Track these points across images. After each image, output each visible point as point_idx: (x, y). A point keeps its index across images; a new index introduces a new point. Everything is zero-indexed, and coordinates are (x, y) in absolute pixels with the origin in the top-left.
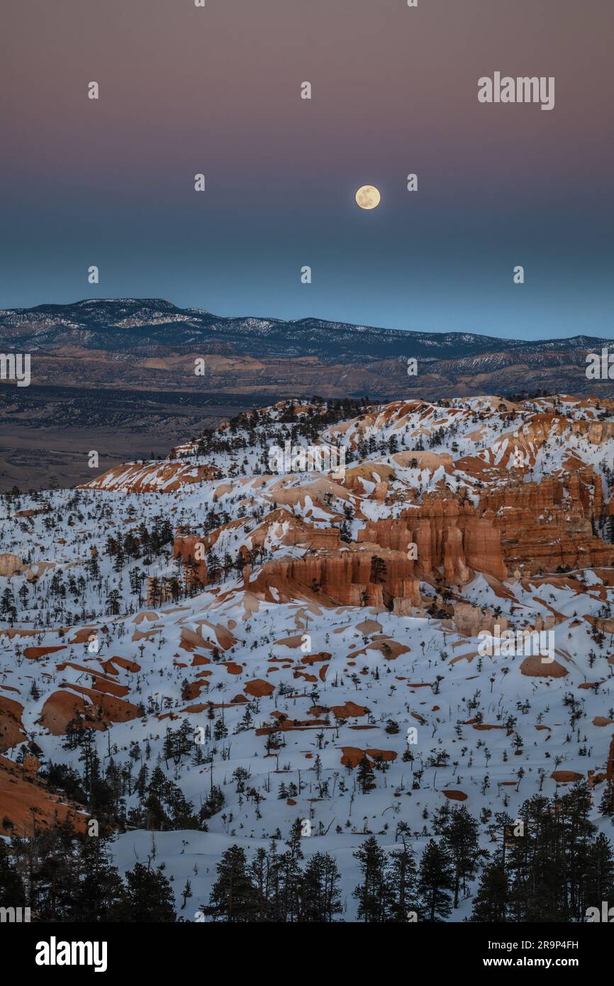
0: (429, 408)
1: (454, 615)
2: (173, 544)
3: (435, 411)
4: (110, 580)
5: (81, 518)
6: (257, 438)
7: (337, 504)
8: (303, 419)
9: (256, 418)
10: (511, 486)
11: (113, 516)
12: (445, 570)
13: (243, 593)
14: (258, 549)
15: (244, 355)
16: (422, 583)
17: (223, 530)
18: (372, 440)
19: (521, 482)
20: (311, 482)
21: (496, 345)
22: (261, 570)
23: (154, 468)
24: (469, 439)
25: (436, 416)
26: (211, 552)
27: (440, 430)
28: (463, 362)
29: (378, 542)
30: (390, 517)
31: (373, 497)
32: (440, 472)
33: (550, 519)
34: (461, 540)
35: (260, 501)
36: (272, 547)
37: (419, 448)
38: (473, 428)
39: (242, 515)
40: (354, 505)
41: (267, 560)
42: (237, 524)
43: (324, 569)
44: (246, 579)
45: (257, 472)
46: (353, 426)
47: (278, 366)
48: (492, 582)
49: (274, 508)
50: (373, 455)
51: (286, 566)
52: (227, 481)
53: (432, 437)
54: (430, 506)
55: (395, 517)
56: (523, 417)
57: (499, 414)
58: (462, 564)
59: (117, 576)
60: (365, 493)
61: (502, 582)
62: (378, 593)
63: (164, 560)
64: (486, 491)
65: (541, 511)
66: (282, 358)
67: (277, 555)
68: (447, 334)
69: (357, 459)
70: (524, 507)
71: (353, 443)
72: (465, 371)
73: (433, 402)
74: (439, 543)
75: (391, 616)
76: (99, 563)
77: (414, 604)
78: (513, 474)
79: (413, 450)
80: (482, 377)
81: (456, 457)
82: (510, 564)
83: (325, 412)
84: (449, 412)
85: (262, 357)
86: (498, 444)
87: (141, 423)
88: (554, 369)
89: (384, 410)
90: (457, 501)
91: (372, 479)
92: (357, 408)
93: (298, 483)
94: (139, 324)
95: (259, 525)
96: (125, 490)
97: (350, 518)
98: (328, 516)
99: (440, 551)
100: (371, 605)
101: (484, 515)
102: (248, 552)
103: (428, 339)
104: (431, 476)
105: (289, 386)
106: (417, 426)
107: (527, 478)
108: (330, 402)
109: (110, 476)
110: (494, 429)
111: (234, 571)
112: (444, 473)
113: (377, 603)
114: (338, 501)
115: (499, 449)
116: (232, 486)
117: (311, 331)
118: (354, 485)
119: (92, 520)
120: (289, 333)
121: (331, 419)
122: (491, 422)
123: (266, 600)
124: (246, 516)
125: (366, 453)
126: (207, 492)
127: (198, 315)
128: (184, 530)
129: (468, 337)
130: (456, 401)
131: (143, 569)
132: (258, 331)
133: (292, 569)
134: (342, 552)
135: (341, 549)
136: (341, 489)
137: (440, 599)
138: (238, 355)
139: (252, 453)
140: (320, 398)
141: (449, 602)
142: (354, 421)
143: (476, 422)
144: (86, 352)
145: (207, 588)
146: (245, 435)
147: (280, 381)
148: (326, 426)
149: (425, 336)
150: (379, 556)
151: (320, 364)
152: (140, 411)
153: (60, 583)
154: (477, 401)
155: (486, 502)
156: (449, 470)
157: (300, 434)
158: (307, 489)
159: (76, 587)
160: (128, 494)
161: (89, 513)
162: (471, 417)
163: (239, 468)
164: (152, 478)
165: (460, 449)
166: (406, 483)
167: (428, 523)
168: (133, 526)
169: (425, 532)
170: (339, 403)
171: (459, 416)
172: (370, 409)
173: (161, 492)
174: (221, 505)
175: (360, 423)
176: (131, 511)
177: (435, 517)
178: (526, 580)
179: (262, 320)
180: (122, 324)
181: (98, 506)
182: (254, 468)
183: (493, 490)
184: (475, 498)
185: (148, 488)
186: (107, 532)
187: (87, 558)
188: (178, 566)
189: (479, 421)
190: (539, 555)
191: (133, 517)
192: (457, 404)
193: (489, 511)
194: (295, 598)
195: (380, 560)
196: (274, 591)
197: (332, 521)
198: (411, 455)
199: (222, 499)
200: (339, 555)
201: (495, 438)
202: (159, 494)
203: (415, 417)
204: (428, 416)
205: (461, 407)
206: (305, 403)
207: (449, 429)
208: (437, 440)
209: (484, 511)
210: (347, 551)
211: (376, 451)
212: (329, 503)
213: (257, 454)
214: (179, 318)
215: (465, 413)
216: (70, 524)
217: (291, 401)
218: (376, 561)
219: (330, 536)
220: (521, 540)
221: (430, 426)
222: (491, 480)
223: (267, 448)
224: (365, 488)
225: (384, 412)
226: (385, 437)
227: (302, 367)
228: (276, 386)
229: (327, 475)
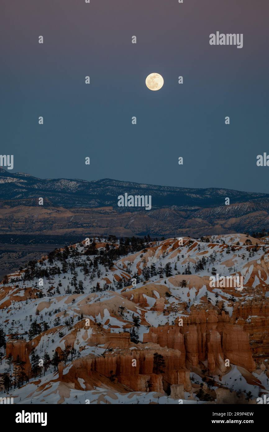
0: (194, 243)
1: (216, 398)
2: (5, 347)
3: (199, 245)
6: (69, 267)
7: (128, 315)
8: (102, 252)
9: (67, 252)
10: (256, 300)
12: (209, 363)
13: (58, 383)
14: (70, 349)
15: (58, 206)
16: (191, 374)
17: (43, 335)
18: (153, 267)
19: (264, 297)
20: (108, 299)
22: (72, 365)
24: (225, 266)
25: (199, 249)
26: (34, 352)
27: (203, 259)
28: (219, 209)
29: (158, 343)
30: (167, 324)
31: (154, 309)
32: (203, 290)
34: (220, 340)
36: (80, 347)
37: (188, 272)
38: (227, 257)
39: (57, 324)
40: (140, 315)
41: (76, 358)
42: (54, 331)
43: (118, 363)
44: (60, 372)
45: (69, 292)
46: (139, 257)
47: (83, 214)
48: (244, 373)
49: (81, 319)
50: (154, 278)
51: (90, 362)
52: (46, 299)
53: (197, 264)
54: (196, 315)
55: (171, 324)
56: (264, 249)
57: (246, 247)
60: (149, 306)
61: (251, 373)
62: (159, 382)
64: (238, 304)
66: (86, 208)
67: (84, 354)
68: (206, 189)
69: (142, 281)
70: (266, 316)
71: (139, 269)
72: (220, 216)
73: (197, 239)
74: (204, 343)
75: (169, 399)
77: (186, 390)
78: (258, 292)
79: (183, 274)
80: (233, 221)
82: (257, 359)
83: (118, 246)
84: (209, 246)
85: (71, 207)
86: (246, 269)
89: (161, 244)
90: (216, 311)
91: (153, 296)
92: (141, 244)
93: (99, 300)
95: (70, 331)
97: (137, 325)
98: (121, 324)
99: (204, 349)
100: (154, 391)
101: (237, 322)
102: (62, 352)
103: (193, 193)
104: (197, 293)
105: (91, 229)
106: (186, 256)
108: (122, 240)
110: (243, 258)
111: (51, 366)
112: (206, 291)
113: (159, 389)
114: (128, 312)
115: (246, 273)
116: (50, 303)
117: (107, 188)
118: (140, 300)
120: (91, 189)
121: (123, 252)
122: (240, 253)
123: (75, 388)
124: (61, 325)
125: (149, 277)
126: (31, 307)
127: (24, 178)
128: (14, 336)
129: (222, 191)
130: (214, 238)
132: (68, 189)
133: (95, 364)
134: (132, 350)
135: (131, 348)
136: (130, 304)
137: (205, 385)
138: (54, 207)
139: (65, 278)
140: (115, 236)
141: (212, 388)
142: (140, 253)
143: (229, 253)
145: (31, 380)
146: (59, 265)
147: (85, 225)
148: (119, 257)
149: (191, 191)
150: (159, 353)
151: (114, 212)
154: (230, 238)
155: (238, 312)
156: (210, 288)
157: (100, 263)
158: (106, 304)
162: (226, 249)
163: (55, 289)
165: (217, 273)
166: (179, 299)
167: (195, 328)
169: (193, 335)
170: (128, 240)
171: (216, 248)
172: (151, 244)
174: (42, 317)
175: (144, 254)
177: (200, 323)
182: (66, 289)
183: (243, 303)
184: (230, 310)
188: (9, 364)
189: (231, 252)
192: (215, 240)
193: (240, 319)
194: (97, 386)
195: (160, 356)
196: (81, 381)
197: (124, 327)
198: (181, 278)
199: (42, 313)
200: (130, 353)
201: (244, 265)
203: (184, 250)
204: (194, 249)
205: (218, 242)
206: (103, 241)
207: (210, 258)
209: (237, 319)
210: (135, 350)
211: (156, 275)
212: (122, 314)
213: (69, 279)
214: (10, 180)
215: (221, 246)
217: (93, 239)
218: (157, 357)
219: (123, 338)
220: (264, 341)
221: (195, 256)
222: (241, 296)
223: (76, 274)
224: (148, 302)
225: (162, 246)
226: (162, 265)
227: (101, 215)
228: (82, 228)
229: (120, 293)
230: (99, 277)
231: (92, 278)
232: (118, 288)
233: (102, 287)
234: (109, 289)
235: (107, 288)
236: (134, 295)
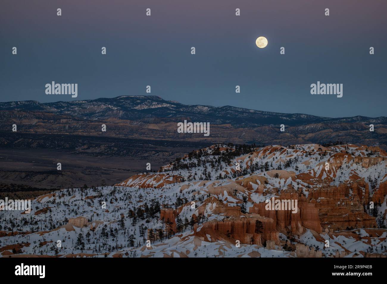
0: (284, 149)
1: (295, 250)
2: (160, 213)
3: (287, 151)
4: (130, 230)
5: (116, 200)
6: (202, 163)
7: (240, 195)
8: (223, 154)
9: (201, 153)
10: (324, 188)
11: (131, 199)
12: (291, 227)
13: (193, 237)
14: (201, 216)
16: (280, 234)
17: (185, 206)
18: (257, 164)
19: (329, 186)
20: (227, 184)
21: (318, 120)
22: (203, 226)
23: (152, 176)
24: (304, 164)
25: (288, 153)
26: (178, 217)
27: (290, 160)
28: (301, 128)
29: (259, 214)
30: (265, 201)
31: (257, 192)
32: (290, 180)
33: (343, 204)
34: (299, 213)
35: (202, 193)
36: (208, 215)
37: (279, 168)
38: (306, 159)
39: (193, 199)
40: (248, 195)
41: (205, 221)
42: (191, 204)
43: (233, 226)
44: (195, 230)
45: (201, 179)
46: (247, 157)
48: (314, 234)
49: (209, 196)
50: (257, 171)
51: (214, 224)
52: (187, 183)
53: (286, 163)
54: (284, 196)
56: (330, 154)
57: (318, 152)
58: (300, 225)
59: (133, 228)
60: (253, 190)
61: (319, 234)
62: (259, 238)
63: (156, 221)
64: (312, 190)
65: (339, 200)
66: (214, 125)
67: (210, 219)
68: (293, 114)
69: (249, 173)
70: (330, 198)
71: (248, 166)
72: (302, 132)
73: (287, 147)
74: (289, 214)
75: (265, 249)
76: (125, 222)
77: (276, 244)
78: (325, 182)
79: (276, 169)
80: (310, 135)
81: (297, 173)
82: (323, 225)
83: (234, 150)
84: (294, 151)
86: (318, 167)
87: (146, 155)
88: (346, 132)
90: (297, 194)
91: (256, 183)
92: (249, 149)
93: (221, 185)
94: (146, 107)
95: (202, 204)
96: (138, 187)
97: (245, 202)
98: (235, 201)
99: (289, 218)
100: (255, 244)
101: (311, 201)
102: (196, 217)
103: (284, 116)
104: (285, 182)
105: (217, 138)
106: (279, 158)
107: (332, 184)
108: (236, 146)
109: (131, 180)
110: (316, 160)
111: (189, 226)
112: (292, 181)
113: (258, 243)
114: (240, 193)
115: (318, 169)
116: (189, 185)
117: (228, 111)
118: (248, 186)
119: (122, 201)
120: (217, 113)
121: (237, 154)
122: (314, 156)
123: (205, 240)
124: (196, 200)
125: (254, 171)
126: (177, 188)
127: (174, 104)
128: (165, 206)
129: (304, 116)
130: (298, 146)
131: (146, 225)
132: (202, 112)
133: (217, 226)
134: (242, 218)
135: (241, 217)
136: (241, 188)
137: (289, 241)
139: (199, 170)
140: (232, 144)
141: (293, 243)
142: (248, 155)
143: (307, 156)
144: (120, 121)
145: (176, 234)
146: (196, 161)
147: (213, 136)
148: (235, 157)
149: (283, 115)
150: (259, 220)
151: (232, 128)
152: (146, 149)
153: (106, 231)
154: (308, 146)
155: (311, 195)
156: (294, 179)
157: (222, 161)
158: (225, 188)
159: (113, 233)
160: (139, 188)
161: (120, 198)
162: (305, 154)
163: (192, 177)
164: (151, 181)
165: (299, 169)
166: (273, 185)
168: (141, 204)
170: (241, 146)
171: (299, 153)
172: (255, 149)
173: (155, 188)
174: (184, 194)
175: (251, 156)
176: (141, 197)
178: (331, 233)
179: (205, 106)
180: (138, 107)
181: (125, 194)
182: (200, 177)
183: (315, 189)
184: (307, 193)
185: (149, 186)
186: (129, 207)
187: (119, 219)
188: (163, 223)
189: (309, 156)
190: (338, 221)
191: (141, 200)
192: (297, 148)
193: (313, 199)
194: (218, 240)
195: (260, 222)
196: (208, 236)
197: (237, 203)
198: (275, 172)
199: (184, 192)
200: (240, 219)
201: (316, 164)
202: (154, 189)
203: (278, 154)
204: (284, 153)
205: (300, 149)
206: (224, 146)
207: (294, 160)
208: (288, 165)
209: (311, 199)
210: (244, 218)
211: (258, 169)
212: (235, 194)
213: (201, 170)
214: (165, 105)
215: (301, 152)
216: (111, 203)
217: (218, 145)
218: (258, 222)
219: (236, 210)
220: (328, 214)
221: (285, 158)
222: (314, 185)
223: (206, 167)
224: (253, 187)
225: (262, 151)
226: (263, 163)
227: (223, 129)
228: (211, 138)
229: (235, 181)
230: (221, 169)
231: (216, 170)
232: (234, 178)
233: (223, 176)
234: (227, 178)
235: (226, 177)
236: (244, 182)
